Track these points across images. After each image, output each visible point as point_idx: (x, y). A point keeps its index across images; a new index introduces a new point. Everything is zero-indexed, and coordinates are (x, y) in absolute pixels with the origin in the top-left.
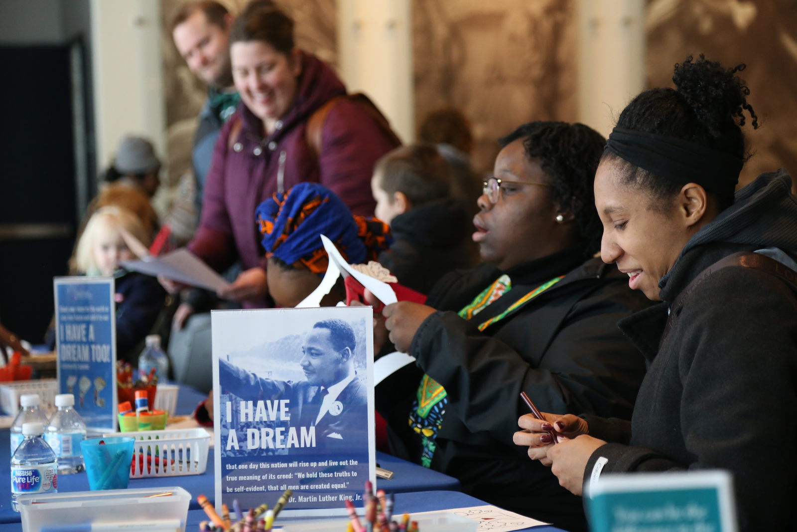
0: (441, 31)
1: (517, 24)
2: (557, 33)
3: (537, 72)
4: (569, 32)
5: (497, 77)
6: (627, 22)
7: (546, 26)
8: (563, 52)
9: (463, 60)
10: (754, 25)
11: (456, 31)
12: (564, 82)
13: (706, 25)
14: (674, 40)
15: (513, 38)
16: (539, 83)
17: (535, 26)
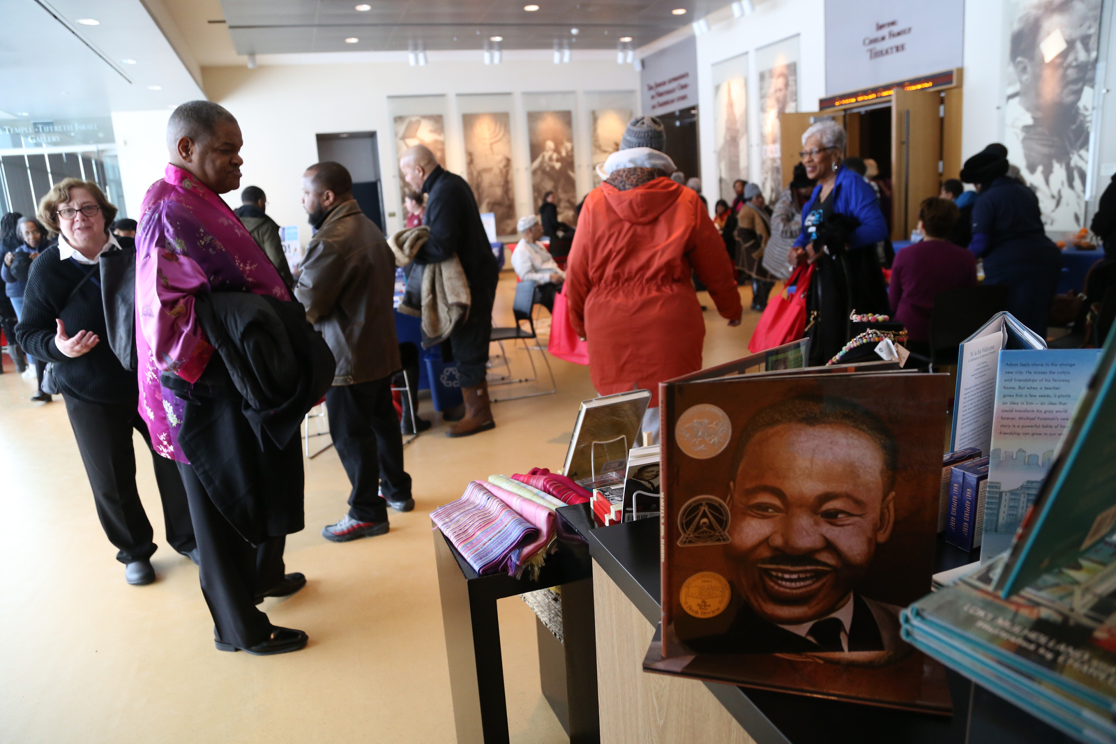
0: (475, 174)
1: (496, 171)
2: (507, 173)
3: (502, 183)
4: (510, 172)
5: (491, 185)
6: (526, 169)
7: (504, 171)
8: (509, 177)
9: (482, 181)
10: (561, 169)
11: (479, 174)
12: (510, 186)
13: (548, 169)
14: (539, 173)
15: (495, 174)
16: (503, 186)
17: (501, 172)
